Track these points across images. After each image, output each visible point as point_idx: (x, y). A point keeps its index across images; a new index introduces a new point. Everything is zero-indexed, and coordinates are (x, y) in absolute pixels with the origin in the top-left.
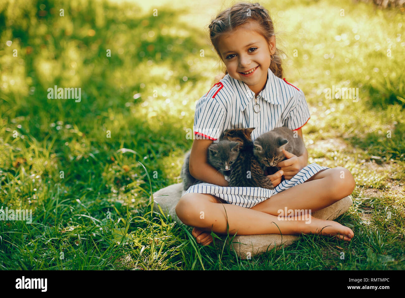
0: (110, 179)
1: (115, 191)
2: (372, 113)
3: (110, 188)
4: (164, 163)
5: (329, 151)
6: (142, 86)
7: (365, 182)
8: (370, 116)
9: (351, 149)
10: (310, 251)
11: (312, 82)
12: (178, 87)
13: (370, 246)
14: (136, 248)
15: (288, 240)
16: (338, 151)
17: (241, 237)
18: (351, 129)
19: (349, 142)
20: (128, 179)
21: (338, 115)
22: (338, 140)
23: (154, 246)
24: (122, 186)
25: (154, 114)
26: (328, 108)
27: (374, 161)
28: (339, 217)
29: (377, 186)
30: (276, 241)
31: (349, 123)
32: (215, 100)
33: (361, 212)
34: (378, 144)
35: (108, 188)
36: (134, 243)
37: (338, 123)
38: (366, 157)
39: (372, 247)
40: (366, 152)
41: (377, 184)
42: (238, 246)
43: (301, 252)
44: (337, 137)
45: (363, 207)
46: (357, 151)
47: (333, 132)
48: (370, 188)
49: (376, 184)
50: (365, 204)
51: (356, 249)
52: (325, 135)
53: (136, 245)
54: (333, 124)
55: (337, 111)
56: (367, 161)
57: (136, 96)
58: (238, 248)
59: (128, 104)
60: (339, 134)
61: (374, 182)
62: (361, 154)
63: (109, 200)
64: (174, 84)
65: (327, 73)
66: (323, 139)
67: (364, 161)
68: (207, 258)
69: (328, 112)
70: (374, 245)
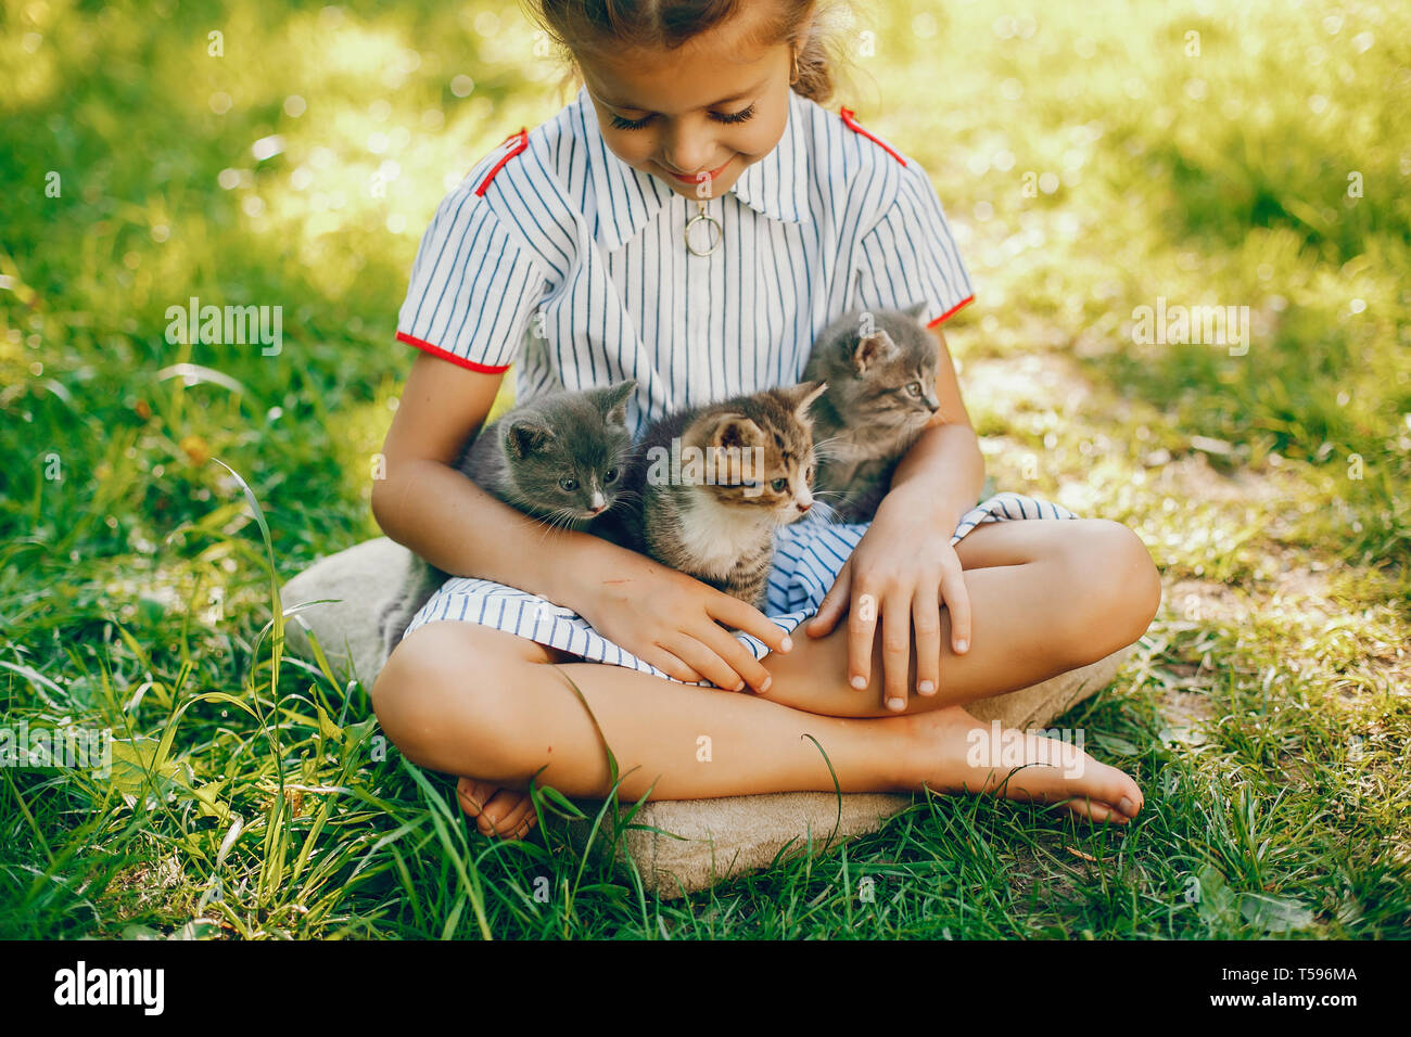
2: (1188, 258)
5: (1025, 408)
7: (1173, 549)
8: (1180, 272)
9: (1106, 402)
10: (956, 871)
13: (1214, 855)
15: (861, 816)
16: (1059, 411)
17: (659, 808)
18: (1107, 321)
19: (1098, 372)
21: (1055, 259)
22: (1059, 365)
26: (1015, 230)
27: (1201, 460)
28: (1076, 707)
29: (1225, 572)
30: (812, 822)
31: (1098, 295)
32: (484, 202)
33: (1161, 684)
34: (1218, 388)
37: (1053, 291)
38: (1174, 441)
39: (1221, 858)
40: (1171, 420)
41: (1224, 561)
44: (1053, 350)
45: (1170, 662)
46: (1136, 415)
47: (1035, 330)
48: (1190, 576)
49: (1218, 561)
50: (1175, 652)
52: (1006, 339)
54: (1034, 294)
55: (1050, 243)
56: (1175, 456)
60: (1058, 339)
61: (1211, 555)
62: (1151, 428)
66: (994, 354)
67: (1160, 457)
69: (1014, 246)
70: (1228, 850)
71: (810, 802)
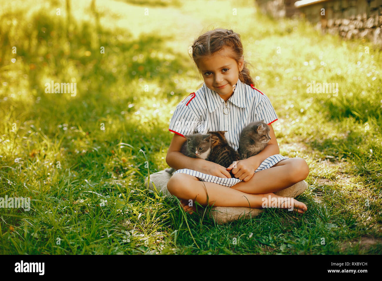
0: (111, 168)
1: (114, 177)
2: (331, 124)
3: (111, 175)
4: (155, 157)
5: (293, 151)
6: (135, 99)
7: (320, 173)
8: (329, 126)
9: (310, 149)
10: (272, 219)
11: (281, 99)
12: (166, 100)
13: (319, 217)
14: (135, 215)
15: (255, 212)
16: (299, 152)
17: (217, 207)
18: (312, 136)
19: (309, 145)
20: (126, 168)
21: (301, 125)
22: (301, 144)
23: (149, 214)
24: (120, 174)
25: (146, 120)
26: (294, 119)
27: (328, 160)
28: (296, 197)
29: (329, 177)
30: (245, 212)
31: (310, 132)
32: (188, 107)
33: (314, 195)
34: (333, 146)
35: (109, 175)
36: (133, 211)
37: (301, 131)
38: (322, 157)
39: (321, 218)
40: (322, 153)
41: (329, 175)
42: (216, 214)
43: (265, 219)
44: (299, 142)
45: (317, 191)
46: (316, 152)
47: (296, 138)
48: (323, 178)
49: (328, 175)
50: (318, 189)
51: (308, 219)
52: (289, 140)
53: (135, 213)
54: (296, 132)
55: (301, 122)
56: (323, 159)
57: (130, 106)
58: (216, 216)
59: (123, 113)
60: (301, 140)
61: (327, 174)
62: (318, 154)
63: (110, 183)
64: (162, 98)
65: (295, 92)
66: (287, 143)
67: (320, 160)
68: (191, 221)
69: (293, 122)
70: (322, 216)
71: (245, 209)
